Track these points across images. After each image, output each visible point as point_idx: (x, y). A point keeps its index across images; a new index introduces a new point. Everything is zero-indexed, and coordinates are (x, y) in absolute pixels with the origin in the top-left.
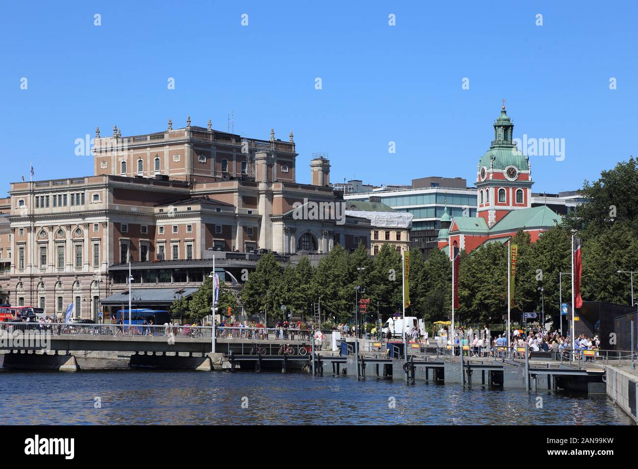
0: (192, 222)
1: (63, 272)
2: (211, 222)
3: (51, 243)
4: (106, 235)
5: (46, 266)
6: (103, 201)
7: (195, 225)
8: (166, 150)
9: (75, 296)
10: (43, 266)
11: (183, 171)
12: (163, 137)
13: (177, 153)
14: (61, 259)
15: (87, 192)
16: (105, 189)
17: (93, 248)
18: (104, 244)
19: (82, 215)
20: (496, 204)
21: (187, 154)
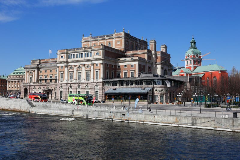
0: (134, 64)
1: (81, 82)
2: (140, 64)
3: (75, 71)
4: (102, 68)
5: (73, 80)
6: (101, 54)
7: (135, 65)
8: (114, 40)
9: (86, 91)
10: (71, 80)
11: (122, 47)
12: (112, 36)
13: (119, 41)
14: (79, 77)
15: (93, 52)
16: (102, 50)
17: (95, 73)
18: (101, 71)
19: (91, 60)
20: (194, 65)
21: (123, 41)
